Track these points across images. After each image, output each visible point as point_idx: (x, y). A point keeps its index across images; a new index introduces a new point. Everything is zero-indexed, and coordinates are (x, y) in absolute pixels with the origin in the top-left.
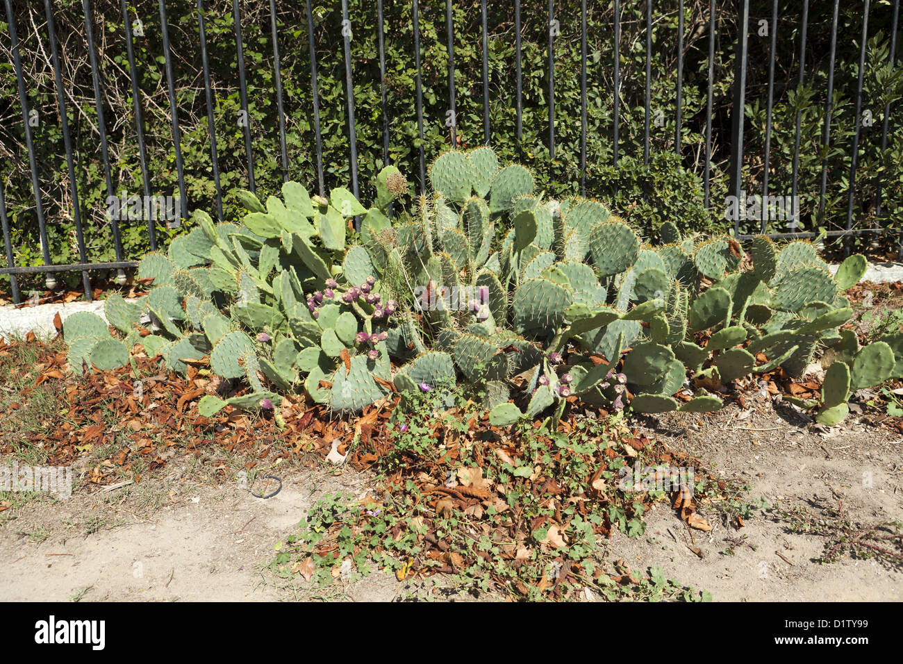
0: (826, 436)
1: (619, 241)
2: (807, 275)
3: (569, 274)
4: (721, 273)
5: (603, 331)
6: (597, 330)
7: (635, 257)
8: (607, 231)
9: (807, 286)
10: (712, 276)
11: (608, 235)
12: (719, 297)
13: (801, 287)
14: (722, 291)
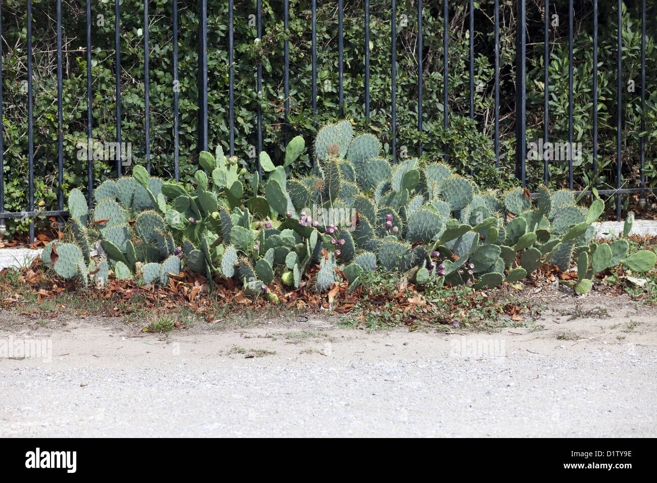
0: (580, 297)
1: (461, 188)
2: (569, 210)
3: (437, 207)
4: (520, 210)
5: (460, 240)
6: (456, 239)
7: (471, 198)
8: (454, 182)
9: (569, 217)
10: (514, 212)
11: (455, 185)
12: (520, 223)
13: (567, 217)
14: (522, 219)
